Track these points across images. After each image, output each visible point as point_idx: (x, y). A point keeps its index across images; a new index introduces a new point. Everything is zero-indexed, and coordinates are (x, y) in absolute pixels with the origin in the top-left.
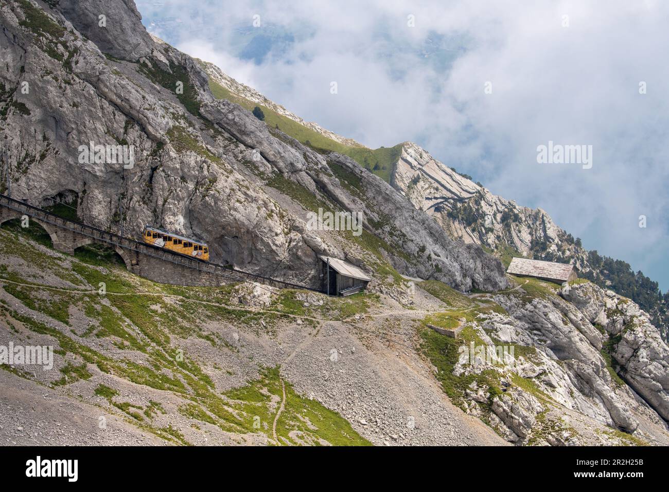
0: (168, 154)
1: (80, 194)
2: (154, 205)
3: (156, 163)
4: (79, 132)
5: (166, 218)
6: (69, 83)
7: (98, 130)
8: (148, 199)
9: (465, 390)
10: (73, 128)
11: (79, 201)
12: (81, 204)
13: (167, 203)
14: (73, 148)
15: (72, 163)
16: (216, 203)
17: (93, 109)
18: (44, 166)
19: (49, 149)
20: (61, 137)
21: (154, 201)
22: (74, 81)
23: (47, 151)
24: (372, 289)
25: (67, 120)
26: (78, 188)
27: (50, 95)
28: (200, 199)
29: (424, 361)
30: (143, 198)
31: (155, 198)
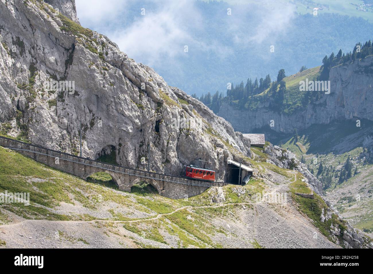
0: (166, 109)
1: (118, 147)
2: (162, 147)
3: (160, 117)
4: (116, 103)
5: (170, 154)
6: (106, 70)
7: (127, 100)
8: (158, 142)
9: (330, 230)
10: (112, 101)
11: (117, 152)
12: (119, 154)
13: (169, 144)
14: (113, 116)
15: (112, 126)
16: (194, 138)
17: (122, 86)
18: (94, 131)
19: (95, 118)
20: (102, 108)
21: (162, 144)
22: (108, 67)
23: (93, 119)
24: (257, 176)
25: (108, 96)
26: (115, 143)
27: (97, 80)
28: (184, 138)
29: (304, 216)
30: (154, 143)
31: (162, 142)
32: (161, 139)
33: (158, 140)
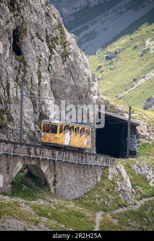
2: (30, 87)
8: (23, 78)
13: (42, 80)
21: (29, 81)
28: (60, 62)
30: (17, 80)
31: (30, 76)
32: (28, 69)
33: (22, 73)
